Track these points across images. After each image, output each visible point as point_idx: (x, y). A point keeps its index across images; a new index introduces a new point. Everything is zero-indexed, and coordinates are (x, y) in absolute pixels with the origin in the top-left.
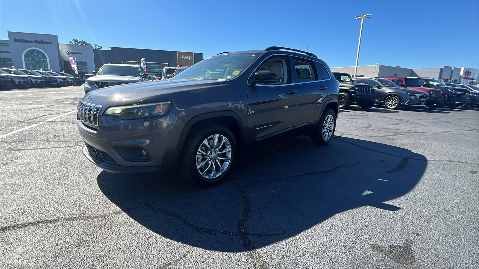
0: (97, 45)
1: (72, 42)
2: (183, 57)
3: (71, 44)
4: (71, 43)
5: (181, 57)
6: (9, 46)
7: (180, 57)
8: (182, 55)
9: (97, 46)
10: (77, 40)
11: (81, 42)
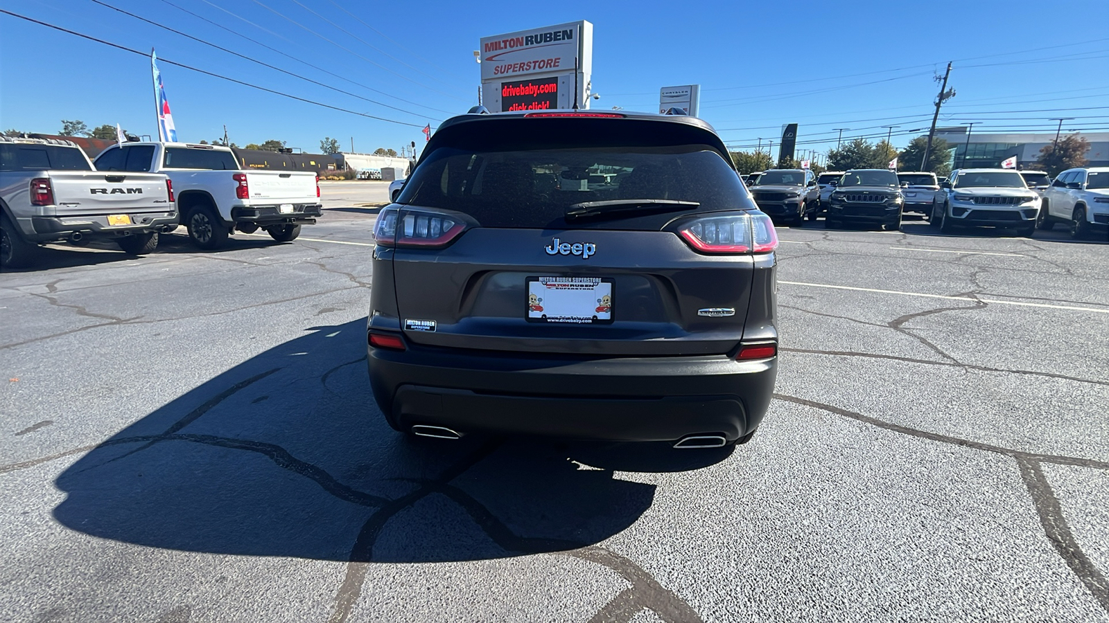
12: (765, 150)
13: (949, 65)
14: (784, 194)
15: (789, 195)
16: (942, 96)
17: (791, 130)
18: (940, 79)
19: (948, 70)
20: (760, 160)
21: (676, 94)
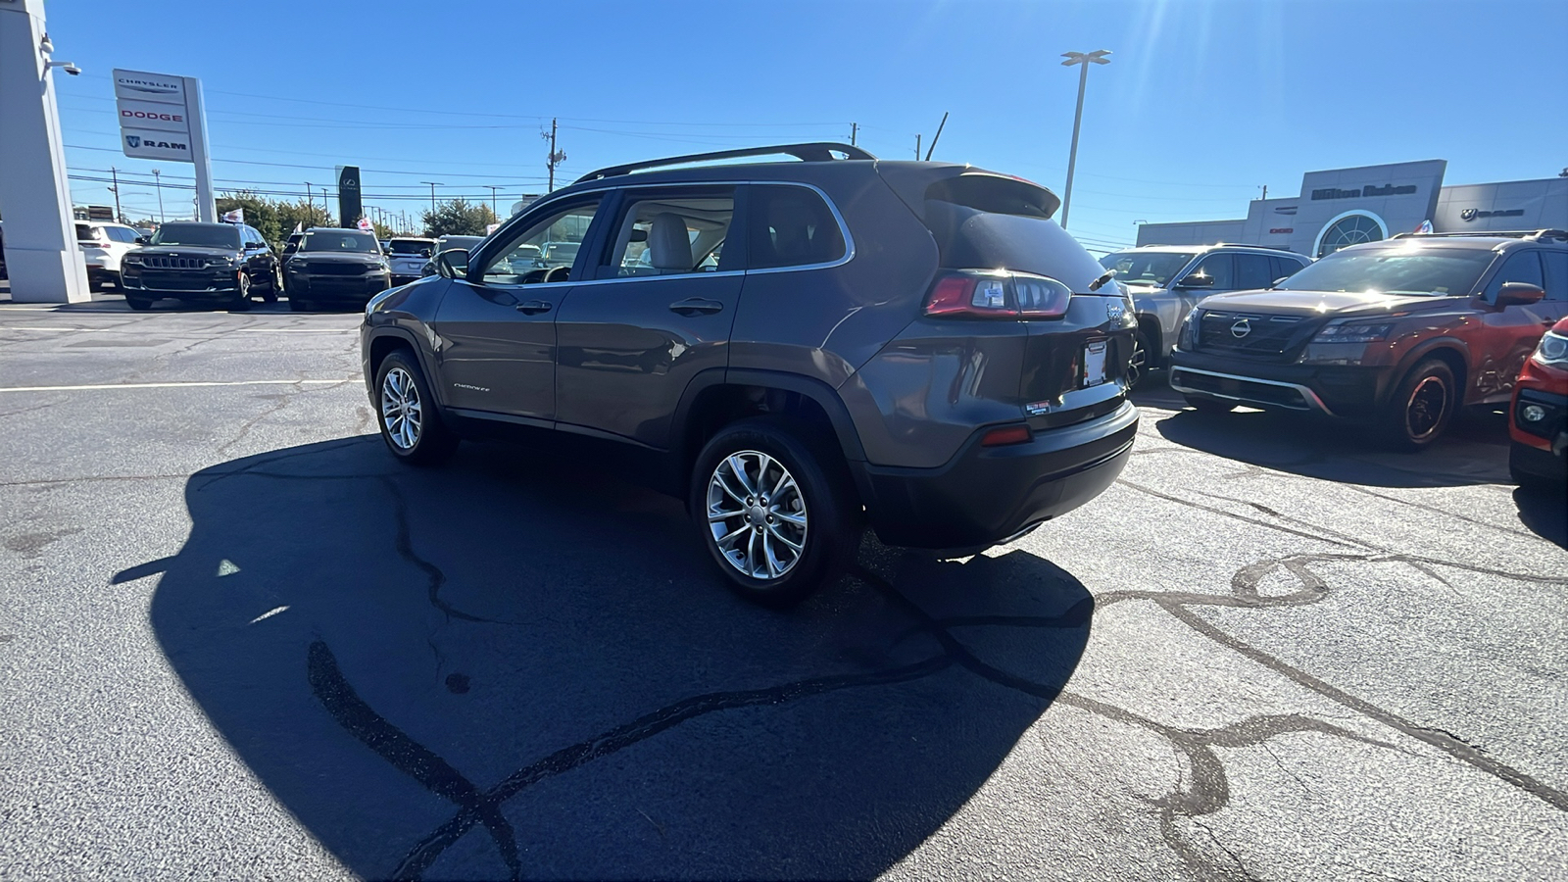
12: (318, 203)
13: (554, 122)
14: (362, 264)
15: (369, 267)
16: (553, 158)
17: (350, 176)
18: (548, 137)
19: (554, 128)
20: (314, 217)
21: (152, 88)
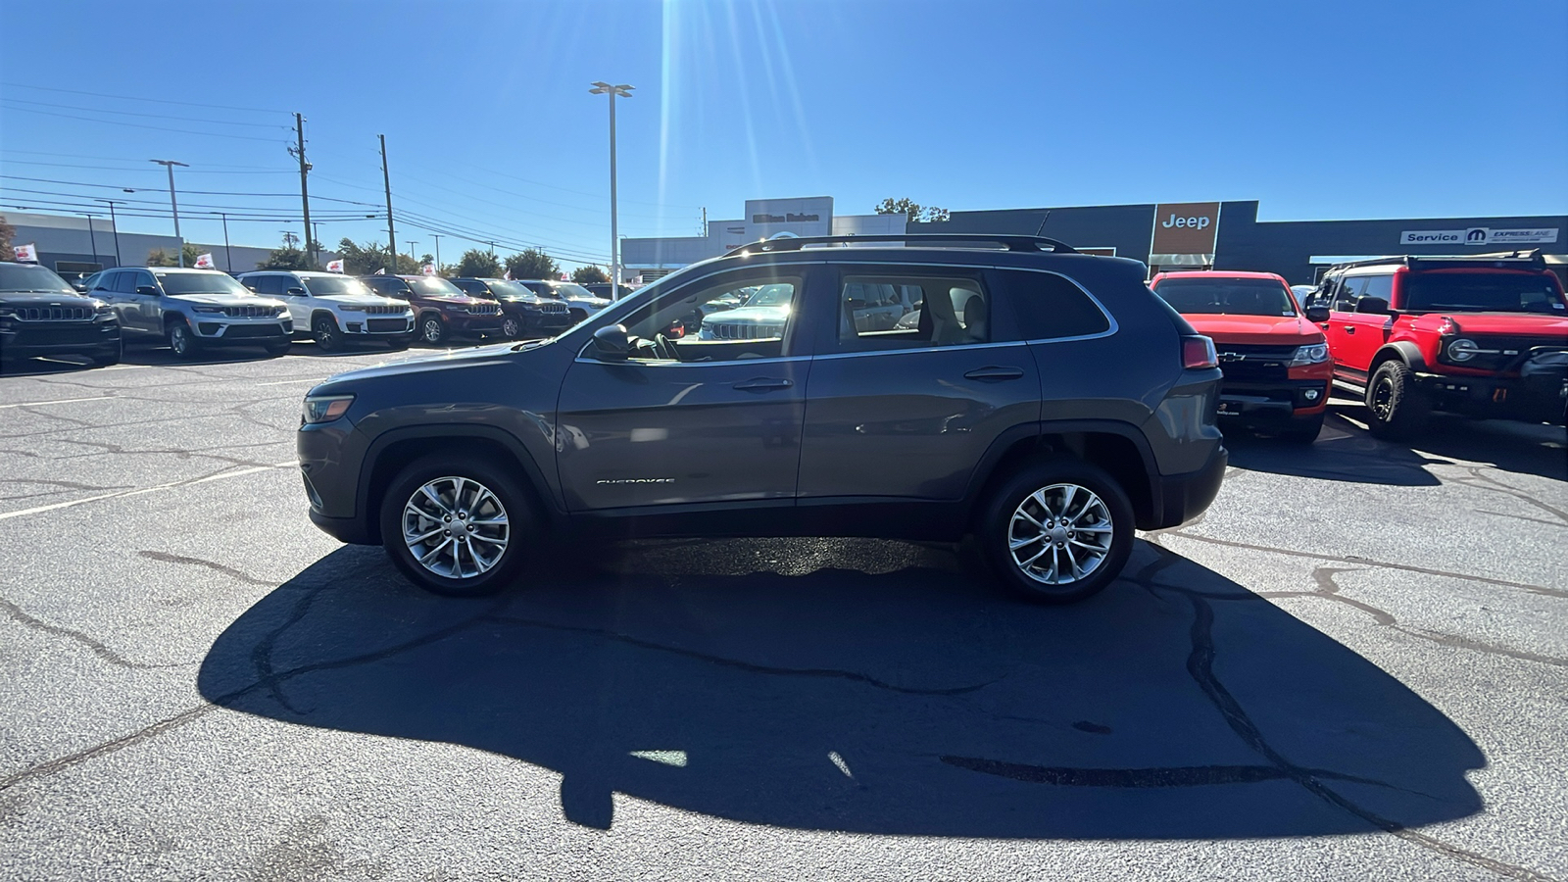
0: (937, 209)
1: (882, 207)
2: (1175, 222)
3: (877, 213)
4: (878, 210)
5: (1168, 224)
6: (743, 233)
7: (1164, 224)
8: (1173, 216)
9: (936, 212)
10: (892, 201)
11: (900, 203)
